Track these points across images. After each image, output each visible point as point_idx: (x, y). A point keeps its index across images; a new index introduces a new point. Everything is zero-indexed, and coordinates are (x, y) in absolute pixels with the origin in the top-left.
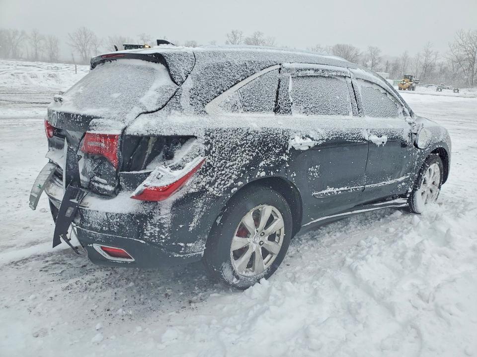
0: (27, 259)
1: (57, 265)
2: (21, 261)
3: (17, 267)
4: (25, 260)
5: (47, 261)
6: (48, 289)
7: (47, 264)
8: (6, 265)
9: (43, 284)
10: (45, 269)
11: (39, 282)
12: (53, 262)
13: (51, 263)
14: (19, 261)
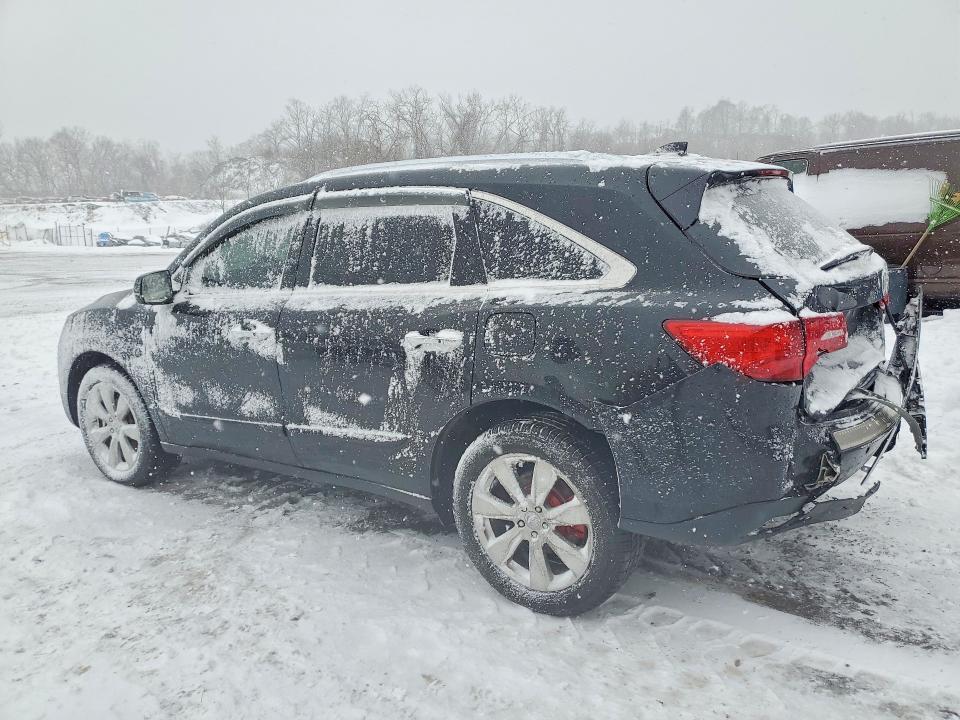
0: (897, 639)
1: (858, 596)
2: (909, 642)
3: (929, 633)
4: (902, 639)
5: (866, 612)
6: (914, 566)
7: (872, 607)
8: (946, 648)
9: (913, 578)
10: (885, 600)
11: (917, 585)
12: (860, 604)
13: (862, 607)
14: (917, 643)
